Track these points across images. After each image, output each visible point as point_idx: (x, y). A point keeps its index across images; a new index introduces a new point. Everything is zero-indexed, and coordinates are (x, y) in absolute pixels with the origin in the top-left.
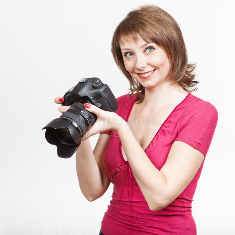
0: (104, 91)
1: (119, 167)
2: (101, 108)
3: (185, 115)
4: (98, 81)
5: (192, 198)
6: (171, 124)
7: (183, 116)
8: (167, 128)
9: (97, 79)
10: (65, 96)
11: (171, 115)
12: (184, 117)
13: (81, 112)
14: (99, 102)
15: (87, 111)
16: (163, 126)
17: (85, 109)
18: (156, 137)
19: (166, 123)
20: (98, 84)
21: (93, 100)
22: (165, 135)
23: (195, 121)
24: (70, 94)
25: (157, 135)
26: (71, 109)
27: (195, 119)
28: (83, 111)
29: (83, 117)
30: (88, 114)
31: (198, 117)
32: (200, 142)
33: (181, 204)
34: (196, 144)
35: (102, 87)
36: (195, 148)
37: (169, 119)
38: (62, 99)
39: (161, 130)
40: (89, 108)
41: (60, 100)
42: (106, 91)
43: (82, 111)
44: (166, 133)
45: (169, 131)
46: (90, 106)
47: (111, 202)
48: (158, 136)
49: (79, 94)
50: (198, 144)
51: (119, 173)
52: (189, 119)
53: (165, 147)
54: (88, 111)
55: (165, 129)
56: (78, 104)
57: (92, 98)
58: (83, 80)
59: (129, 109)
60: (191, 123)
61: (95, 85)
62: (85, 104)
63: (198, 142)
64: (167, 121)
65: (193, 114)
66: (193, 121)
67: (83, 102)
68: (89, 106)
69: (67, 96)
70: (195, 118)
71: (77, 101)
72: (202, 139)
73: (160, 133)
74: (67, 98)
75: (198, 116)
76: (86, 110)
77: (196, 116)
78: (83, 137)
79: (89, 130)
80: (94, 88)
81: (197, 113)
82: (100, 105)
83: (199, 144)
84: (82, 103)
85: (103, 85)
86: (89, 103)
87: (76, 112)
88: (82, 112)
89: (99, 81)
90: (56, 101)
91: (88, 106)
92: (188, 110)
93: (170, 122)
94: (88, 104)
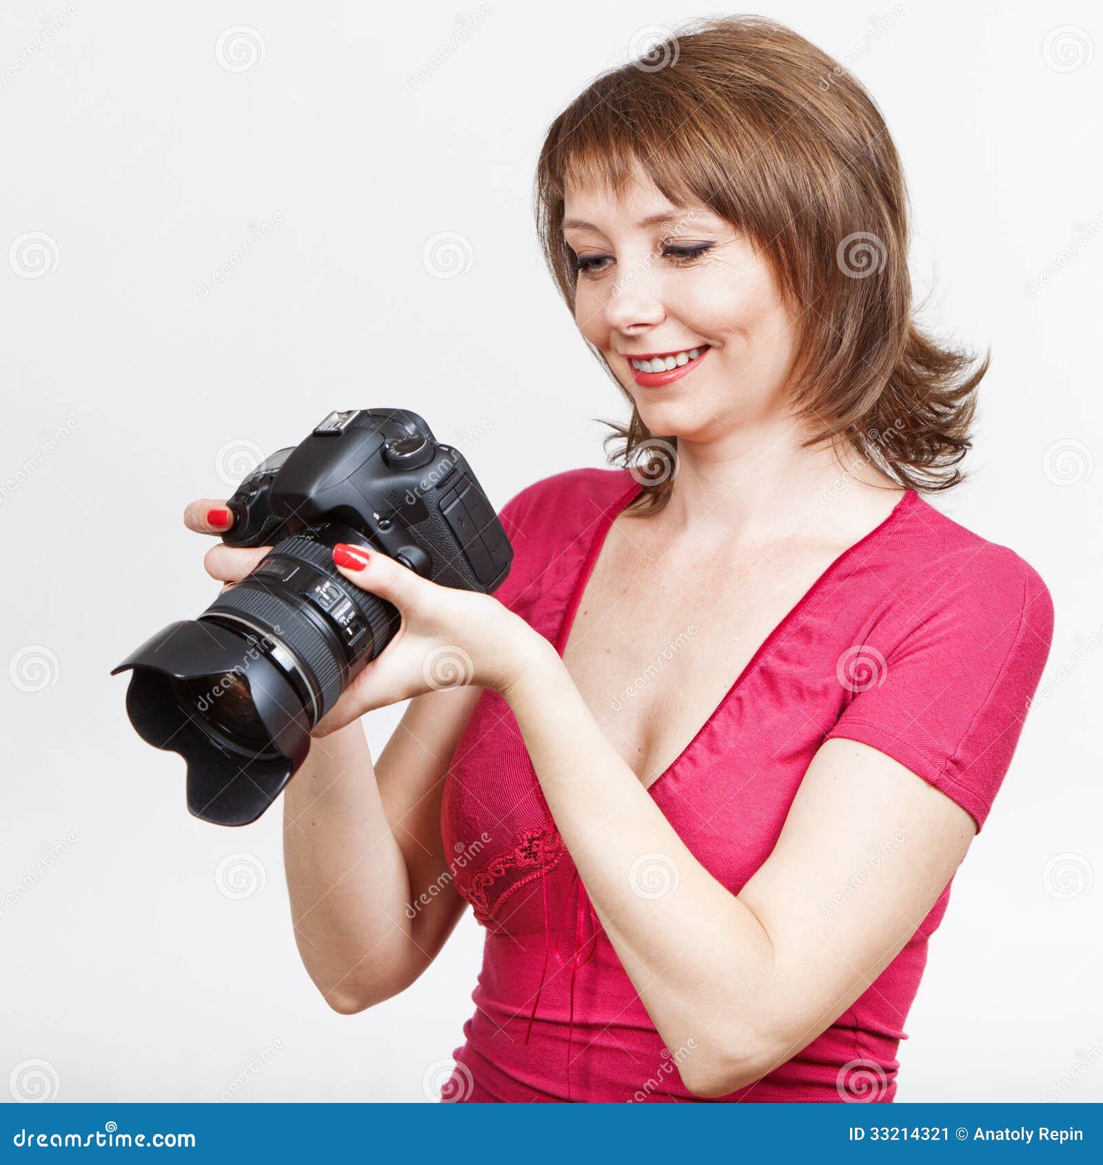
0: (439, 486)
1: (526, 844)
2: (424, 571)
3: (889, 608)
4: (410, 429)
5: (899, 1026)
6: (813, 645)
7: (878, 612)
8: (792, 667)
9: (408, 416)
10: (238, 494)
11: (814, 599)
12: (883, 614)
13: (318, 589)
14: (411, 541)
15: (350, 583)
16: (771, 650)
17: (339, 575)
18: (732, 704)
19: (783, 635)
20: (412, 444)
21: (385, 527)
22: (778, 699)
23: (939, 641)
24: (265, 488)
25: (735, 694)
26: (267, 569)
27: (943, 634)
28: (328, 584)
29: (327, 617)
30: (353, 599)
31: (959, 625)
32: (959, 755)
33: (844, 1050)
34: (942, 762)
35: (429, 463)
36: (934, 784)
37: (804, 619)
38: (225, 513)
39: (756, 669)
40: (358, 567)
41: (215, 518)
42: (449, 485)
43: (321, 585)
44: (785, 689)
45: (798, 681)
46: (366, 556)
47: (469, 1028)
48: (739, 699)
49: (313, 492)
50: (950, 764)
51: (525, 875)
52: (907, 630)
53: (778, 766)
54: (356, 587)
55: (778, 670)
56: (306, 549)
57: (377, 516)
58: (336, 418)
59: (587, 545)
60: (917, 655)
61: (394, 452)
62: (338, 549)
63: (951, 752)
64: (789, 628)
65: (933, 609)
66: (931, 644)
67: (329, 539)
68: (361, 560)
69: (250, 499)
70: (938, 629)
71: (301, 530)
72: (973, 742)
73: (753, 684)
74: (248, 508)
75: (954, 620)
76: (345, 579)
77: (947, 616)
78: (322, 720)
79: (353, 680)
80: (389, 464)
81: (952, 601)
82: (415, 554)
83: (955, 762)
84: (322, 543)
85: (436, 451)
86: (358, 542)
87: (292, 591)
88: (323, 591)
89: (417, 432)
90: (195, 521)
91: (354, 556)
92: (904, 586)
93: (806, 634)
94: (355, 551)
